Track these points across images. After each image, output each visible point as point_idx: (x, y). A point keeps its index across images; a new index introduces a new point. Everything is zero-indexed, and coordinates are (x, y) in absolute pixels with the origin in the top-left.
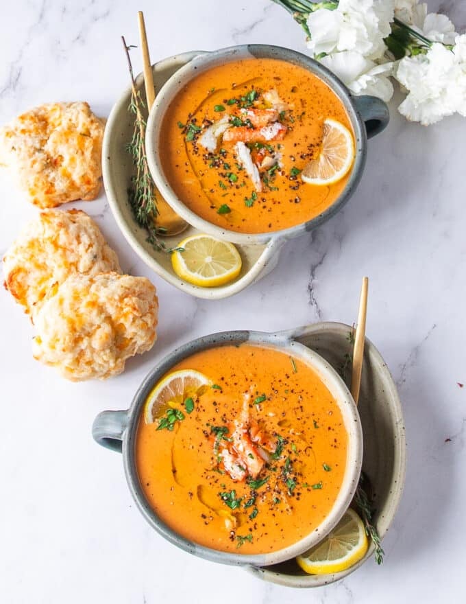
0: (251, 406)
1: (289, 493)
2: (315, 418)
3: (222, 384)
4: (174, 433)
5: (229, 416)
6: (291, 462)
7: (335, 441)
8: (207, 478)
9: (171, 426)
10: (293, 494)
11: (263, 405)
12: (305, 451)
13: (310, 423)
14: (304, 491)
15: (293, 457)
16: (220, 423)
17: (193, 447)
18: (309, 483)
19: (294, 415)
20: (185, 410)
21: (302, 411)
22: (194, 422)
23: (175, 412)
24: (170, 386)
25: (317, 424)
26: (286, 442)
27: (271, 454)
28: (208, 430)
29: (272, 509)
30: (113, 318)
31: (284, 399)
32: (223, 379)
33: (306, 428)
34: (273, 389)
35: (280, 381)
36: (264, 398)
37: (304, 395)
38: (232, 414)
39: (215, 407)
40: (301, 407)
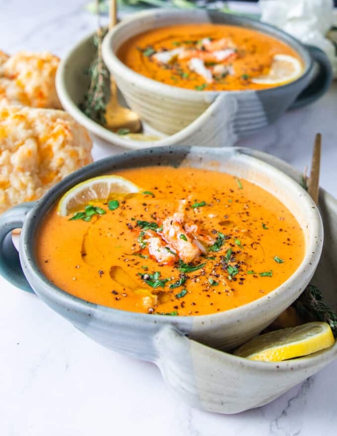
0: (187, 209)
1: (230, 278)
2: (265, 221)
3: (156, 192)
4: (90, 224)
5: (160, 215)
6: (233, 253)
7: (289, 240)
8: (125, 260)
9: (88, 218)
10: (235, 279)
11: (201, 209)
12: (252, 245)
13: (259, 224)
14: (249, 277)
15: (236, 249)
16: (149, 219)
17: (111, 235)
18: (256, 271)
19: (239, 218)
20: (108, 208)
21: (248, 215)
22: (117, 217)
23: (94, 209)
25: (266, 227)
26: (228, 237)
27: (209, 246)
28: (133, 224)
29: (207, 291)
30: (41, 137)
31: (227, 206)
32: (156, 188)
33: (252, 228)
34: (215, 199)
35: (223, 194)
36: (204, 204)
37: (250, 205)
38: (163, 213)
39: (144, 207)
40: (247, 213)
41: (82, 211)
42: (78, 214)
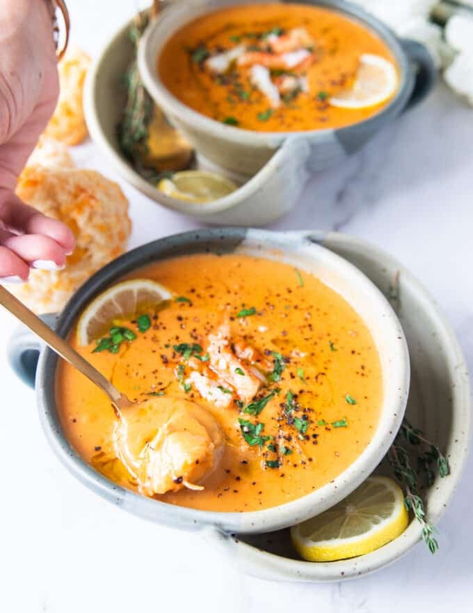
0: (232, 319)
2: (332, 338)
3: (193, 297)
4: (117, 356)
5: (201, 331)
6: (295, 396)
7: (363, 368)
9: (115, 347)
10: (307, 438)
11: (250, 319)
12: (317, 378)
13: (325, 344)
14: (321, 431)
15: (298, 386)
16: (188, 340)
18: (327, 420)
19: (300, 335)
20: (137, 329)
21: (311, 329)
22: (149, 343)
23: (122, 331)
24: (116, 300)
25: (335, 346)
31: (283, 316)
32: (193, 291)
33: (317, 349)
34: (268, 304)
35: (278, 295)
36: (253, 312)
37: (313, 312)
38: (205, 328)
39: (179, 323)
40: (310, 326)
41: (107, 336)
42: (102, 341)
